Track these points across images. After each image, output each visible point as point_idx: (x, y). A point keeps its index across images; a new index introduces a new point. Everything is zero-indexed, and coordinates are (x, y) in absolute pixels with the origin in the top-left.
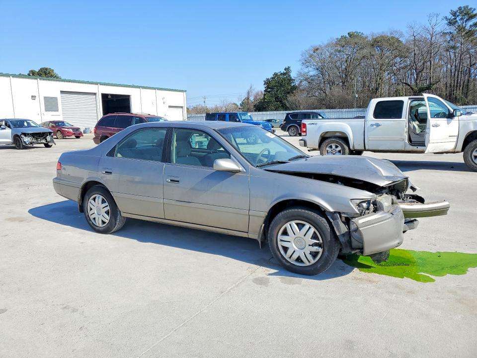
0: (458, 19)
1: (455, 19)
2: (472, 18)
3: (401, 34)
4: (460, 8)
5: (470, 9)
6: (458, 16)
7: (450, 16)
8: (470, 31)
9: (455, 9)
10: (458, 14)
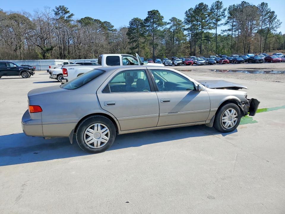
0: (60, 12)
1: (58, 12)
2: (67, 13)
3: (30, 15)
4: (60, 7)
5: (65, 8)
6: (60, 10)
7: (56, 10)
8: (66, 20)
9: (58, 7)
10: (60, 9)
